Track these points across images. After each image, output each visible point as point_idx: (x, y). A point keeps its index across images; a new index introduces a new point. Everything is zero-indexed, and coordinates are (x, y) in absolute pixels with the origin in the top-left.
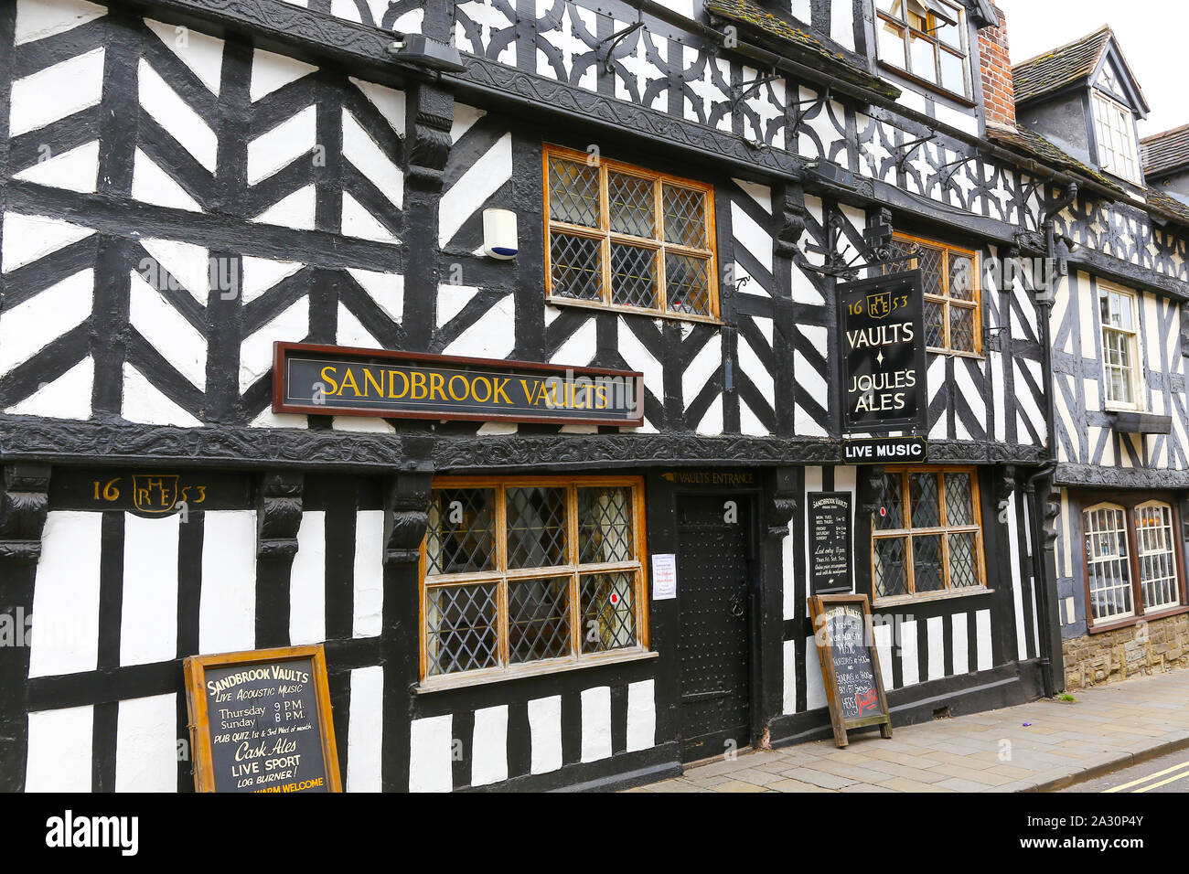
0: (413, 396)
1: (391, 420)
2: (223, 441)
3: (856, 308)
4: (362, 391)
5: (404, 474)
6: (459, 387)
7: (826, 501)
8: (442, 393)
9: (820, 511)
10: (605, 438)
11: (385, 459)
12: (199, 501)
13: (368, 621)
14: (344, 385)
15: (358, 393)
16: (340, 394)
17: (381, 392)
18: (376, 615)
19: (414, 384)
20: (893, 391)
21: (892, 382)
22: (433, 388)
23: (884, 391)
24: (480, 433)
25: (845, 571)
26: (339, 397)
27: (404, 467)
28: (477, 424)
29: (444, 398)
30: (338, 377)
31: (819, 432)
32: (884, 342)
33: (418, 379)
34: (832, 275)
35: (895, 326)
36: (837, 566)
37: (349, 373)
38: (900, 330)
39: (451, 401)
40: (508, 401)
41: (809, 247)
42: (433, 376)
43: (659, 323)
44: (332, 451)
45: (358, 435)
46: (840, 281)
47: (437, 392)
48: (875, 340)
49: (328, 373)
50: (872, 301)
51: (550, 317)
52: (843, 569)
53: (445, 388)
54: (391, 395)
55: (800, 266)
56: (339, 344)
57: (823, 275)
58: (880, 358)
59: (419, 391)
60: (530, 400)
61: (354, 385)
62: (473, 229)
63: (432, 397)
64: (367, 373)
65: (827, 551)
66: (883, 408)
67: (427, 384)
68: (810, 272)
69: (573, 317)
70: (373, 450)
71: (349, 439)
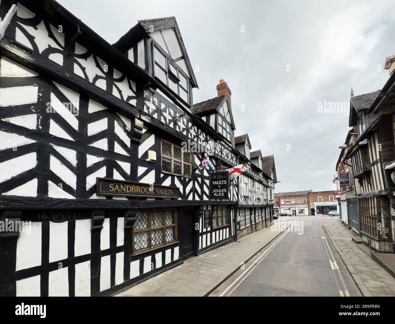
0: (133, 192)
1: (127, 197)
2: (82, 202)
3: (215, 177)
4: (120, 190)
5: (130, 209)
6: (143, 190)
7: (207, 211)
8: (139, 191)
9: (206, 213)
10: (172, 200)
11: (126, 206)
12: (74, 217)
13: (120, 242)
14: (115, 189)
15: (119, 191)
16: (114, 191)
17: (125, 190)
18: (122, 241)
19: (133, 189)
20: (222, 193)
21: (221, 191)
22: (137, 190)
23: (220, 192)
24: (147, 200)
26: (114, 192)
27: (130, 208)
28: (147, 198)
29: (140, 192)
30: (114, 187)
31: (207, 199)
32: (220, 184)
33: (134, 188)
34: (210, 171)
35: (223, 181)
37: (117, 186)
38: (224, 182)
39: (141, 193)
40: (154, 193)
42: (137, 187)
43: (182, 178)
44: (112, 204)
45: (120, 200)
46: (211, 172)
47: (138, 191)
48: (218, 183)
49: (111, 185)
50: (218, 176)
51: (162, 175)
53: (140, 190)
54: (127, 191)
55: (205, 169)
56: (114, 179)
58: (219, 187)
59: (134, 190)
60: (158, 193)
61: (118, 189)
62: (146, 155)
63: (137, 192)
64: (122, 186)
66: (219, 195)
67: (136, 189)
68: (207, 170)
69: (166, 176)
70: (123, 204)
71: (117, 201)
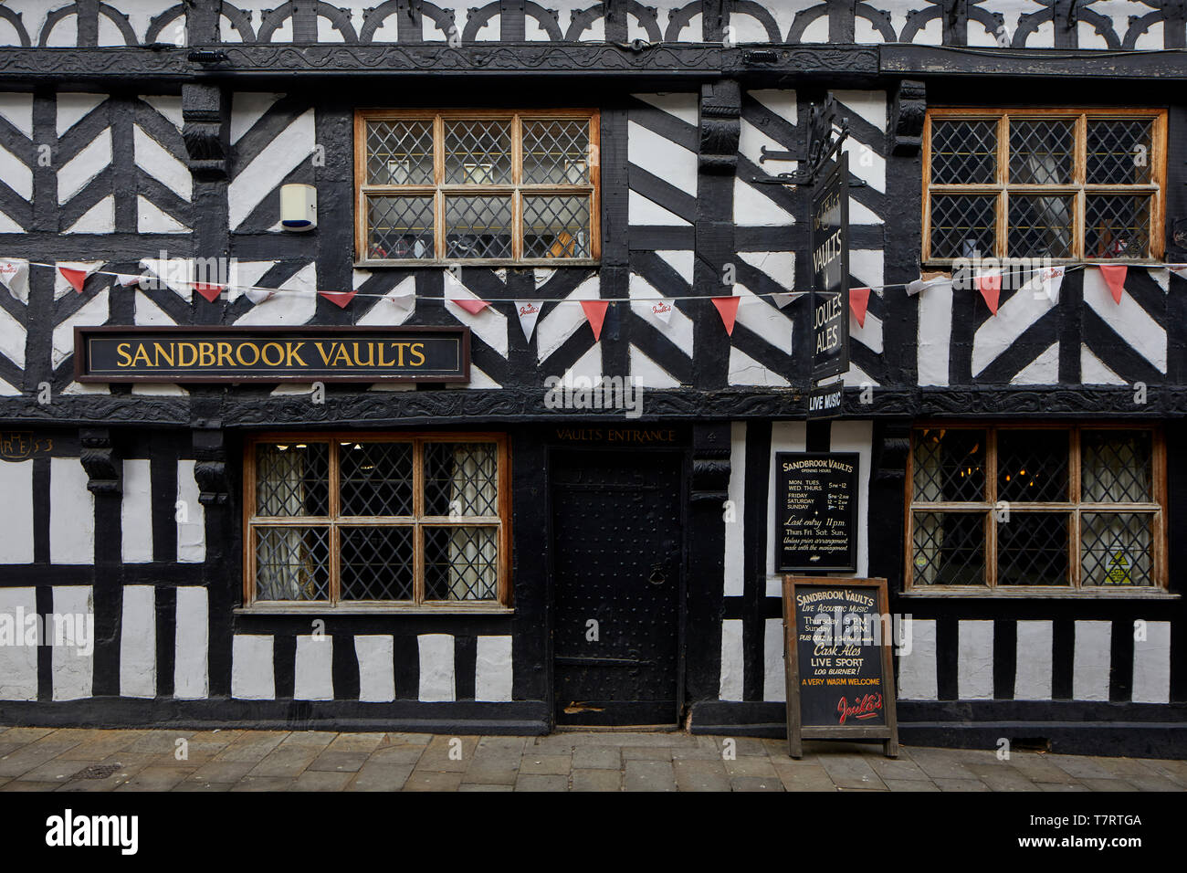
0: (202, 364)
1: (183, 385)
2: (36, 405)
4: (153, 361)
5: (196, 429)
6: (248, 354)
7: (807, 463)
8: (230, 360)
9: (796, 474)
10: (422, 394)
11: (176, 418)
13: (192, 547)
14: (137, 358)
15: (149, 364)
16: (134, 365)
17: (171, 362)
19: (202, 354)
20: (832, 324)
22: (220, 355)
23: (828, 324)
24: (274, 393)
25: (845, 549)
26: (133, 368)
27: (194, 424)
28: (273, 385)
29: (232, 363)
30: (132, 352)
33: (206, 349)
36: (827, 541)
37: (141, 347)
39: (239, 365)
40: (302, 364)
41: (767, 155)
42: (220, 345)
43: (502, 273)
44: (127, 412)
45: (152, 398)
47: (224, 360)
49: (123, 349)
51: (359, 280)
52: (843, 545)
53: (233, 355)
54: (181, 364)
55: (751, 181)
56: (137, 325)
57: (793, 186)
59: (207, 359)
60: (326, 361)
61: (146, 357)
62: (271, 203)
63: (220, 364)
64: (157, 346)
65: (810, 523)
66: (828, 346)
67: (215, 353)
70: (166, 411)
71: (141, 401)
